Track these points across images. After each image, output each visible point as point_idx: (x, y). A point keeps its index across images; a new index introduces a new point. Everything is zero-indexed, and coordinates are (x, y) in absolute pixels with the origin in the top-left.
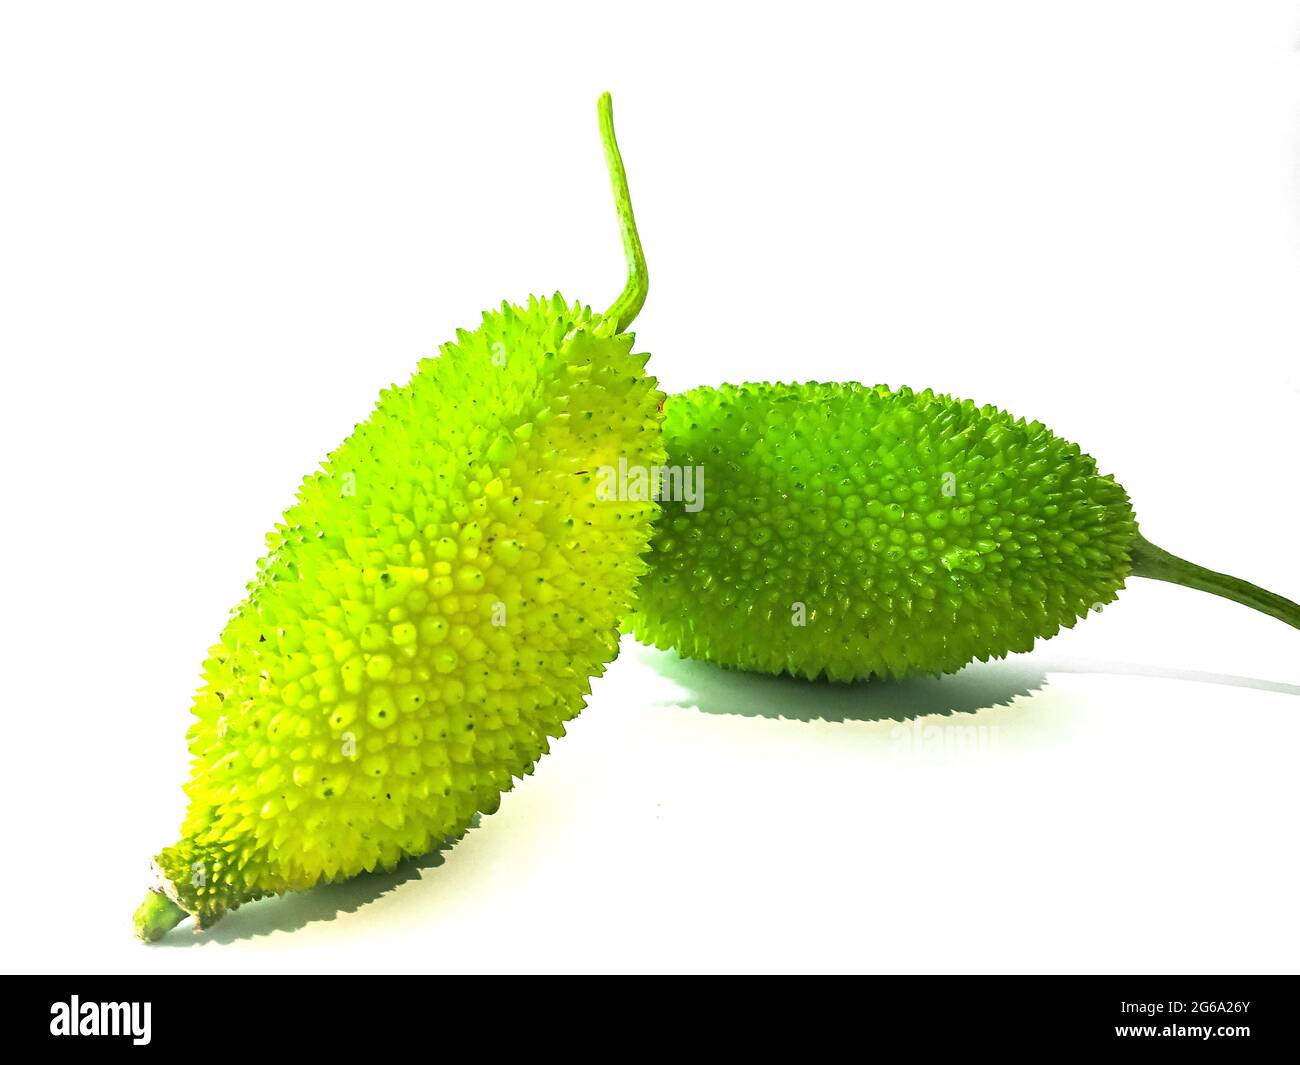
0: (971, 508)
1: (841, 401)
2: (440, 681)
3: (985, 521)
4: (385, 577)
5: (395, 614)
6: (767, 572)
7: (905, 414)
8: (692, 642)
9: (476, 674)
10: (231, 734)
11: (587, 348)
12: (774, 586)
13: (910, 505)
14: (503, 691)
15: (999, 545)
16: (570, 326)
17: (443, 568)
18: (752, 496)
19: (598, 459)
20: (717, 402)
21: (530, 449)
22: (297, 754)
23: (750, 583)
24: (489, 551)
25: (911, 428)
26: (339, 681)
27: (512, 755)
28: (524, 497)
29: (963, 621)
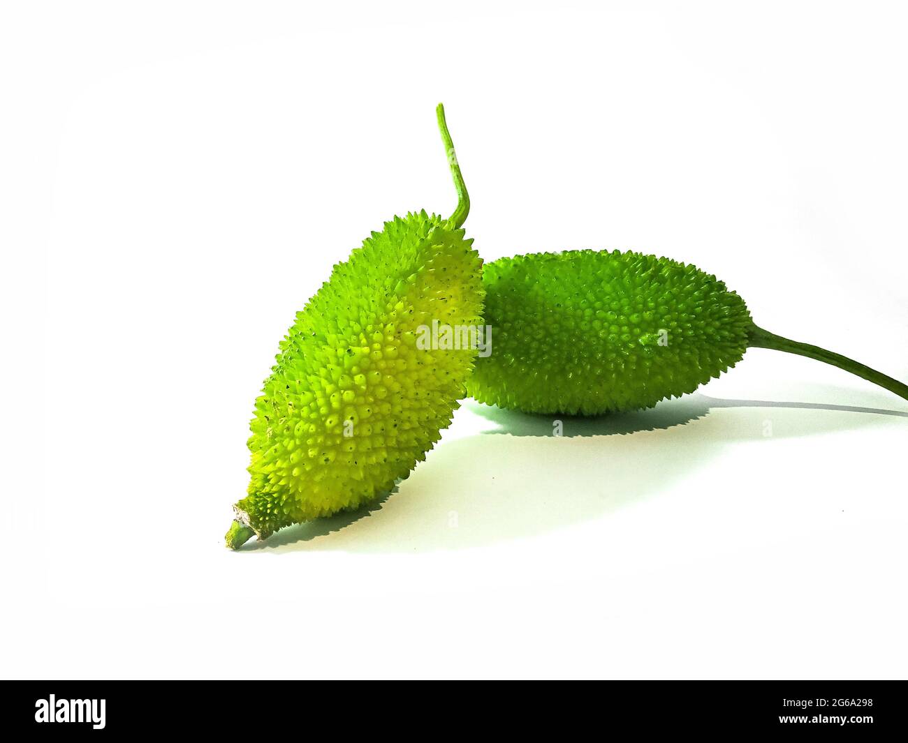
0: (654, 311)
1: (580, 260)
2: (380, 403)
3: (661, 318)
4: (349, 351)
5: (354, 369)
6: (544, 353)
7: (616, 264)
8: (506, 396)
9: (397, 399)
10: (274, 436)
11: (441, 236)
12: (548, 361)
13: (619, 312)
14: (410, 409)
15: (670, 330)
16: (432, 225)
17: (377, 346)
18: (533, 313)
19: (451, 292)
20: (512, 264)
21: (416, 287)
22: (310, 442)
23: (535, 360)
24: (399, 338)
25: (619, 271)
26: (329, 404)
27: (415, 443)
28: (415, 310)
29: (653, 374)
